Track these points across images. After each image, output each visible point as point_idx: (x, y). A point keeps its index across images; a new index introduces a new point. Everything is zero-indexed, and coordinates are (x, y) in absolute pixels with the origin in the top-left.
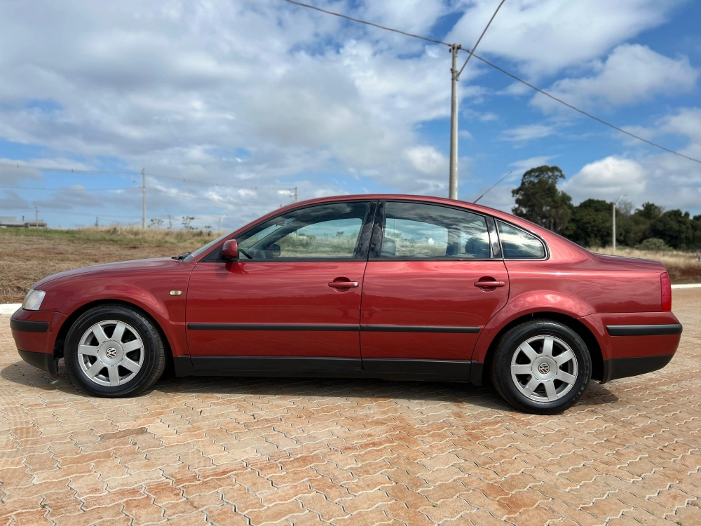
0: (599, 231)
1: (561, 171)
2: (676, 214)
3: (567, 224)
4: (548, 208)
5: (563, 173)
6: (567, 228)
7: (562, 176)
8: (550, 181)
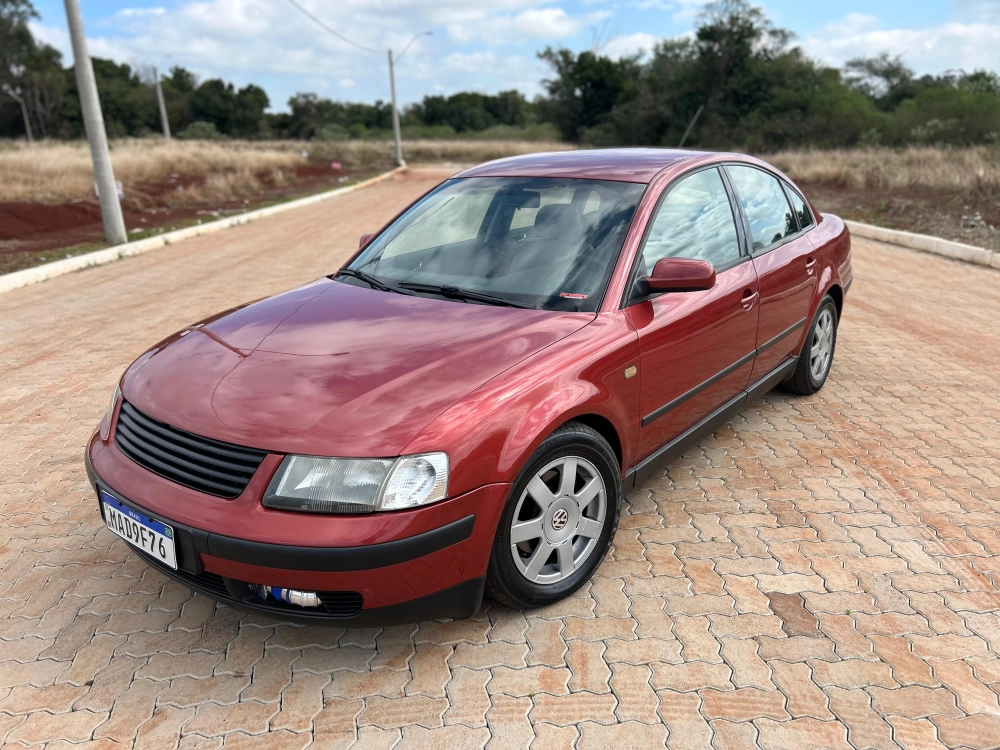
0: (118, 110)
1: (30, 6)
2: (216, 85)
3: (62, 99)
4: (22, 68)
5: (36, 8)
6: (65, 105)
7: (34, 14)
8: (16, 20)
